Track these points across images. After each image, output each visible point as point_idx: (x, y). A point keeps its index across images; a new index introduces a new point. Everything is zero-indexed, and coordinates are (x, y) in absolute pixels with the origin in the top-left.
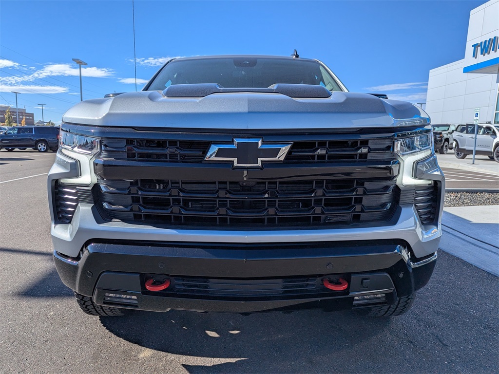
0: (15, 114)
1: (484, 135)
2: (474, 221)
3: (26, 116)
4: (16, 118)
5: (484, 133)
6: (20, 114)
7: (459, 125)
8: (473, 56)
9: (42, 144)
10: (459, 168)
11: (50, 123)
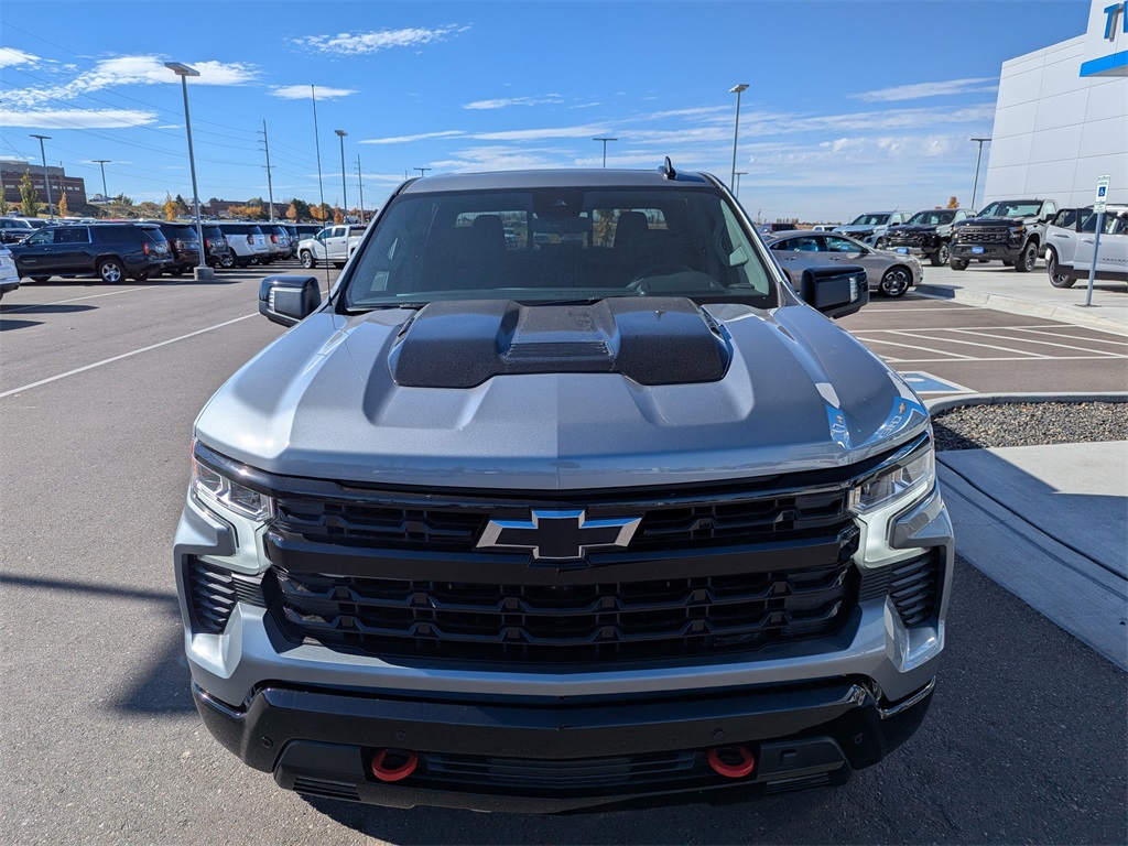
0: (41, 181)
1: (1118, 236)
2: (1064, 487)
3: (67, 185)
4: (45, 190)
5: (1118, 230)
6: (53, 181)
7: (1062, 210)
8: (1106, 37)
9: (110, 267)
10: (1056, 317)
11: (120, 198)
